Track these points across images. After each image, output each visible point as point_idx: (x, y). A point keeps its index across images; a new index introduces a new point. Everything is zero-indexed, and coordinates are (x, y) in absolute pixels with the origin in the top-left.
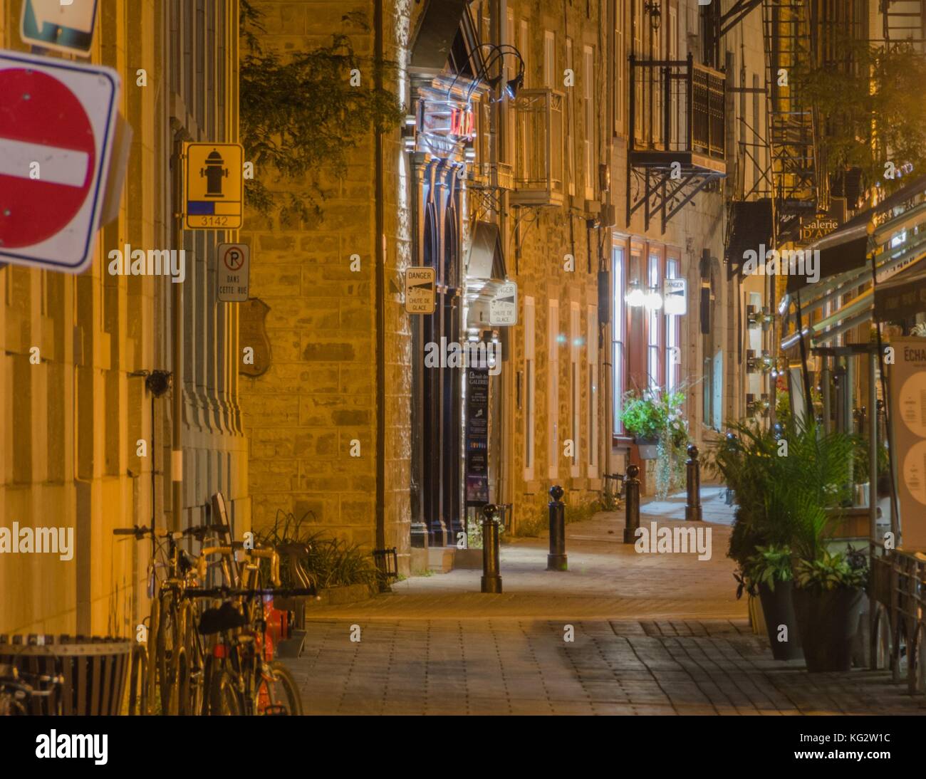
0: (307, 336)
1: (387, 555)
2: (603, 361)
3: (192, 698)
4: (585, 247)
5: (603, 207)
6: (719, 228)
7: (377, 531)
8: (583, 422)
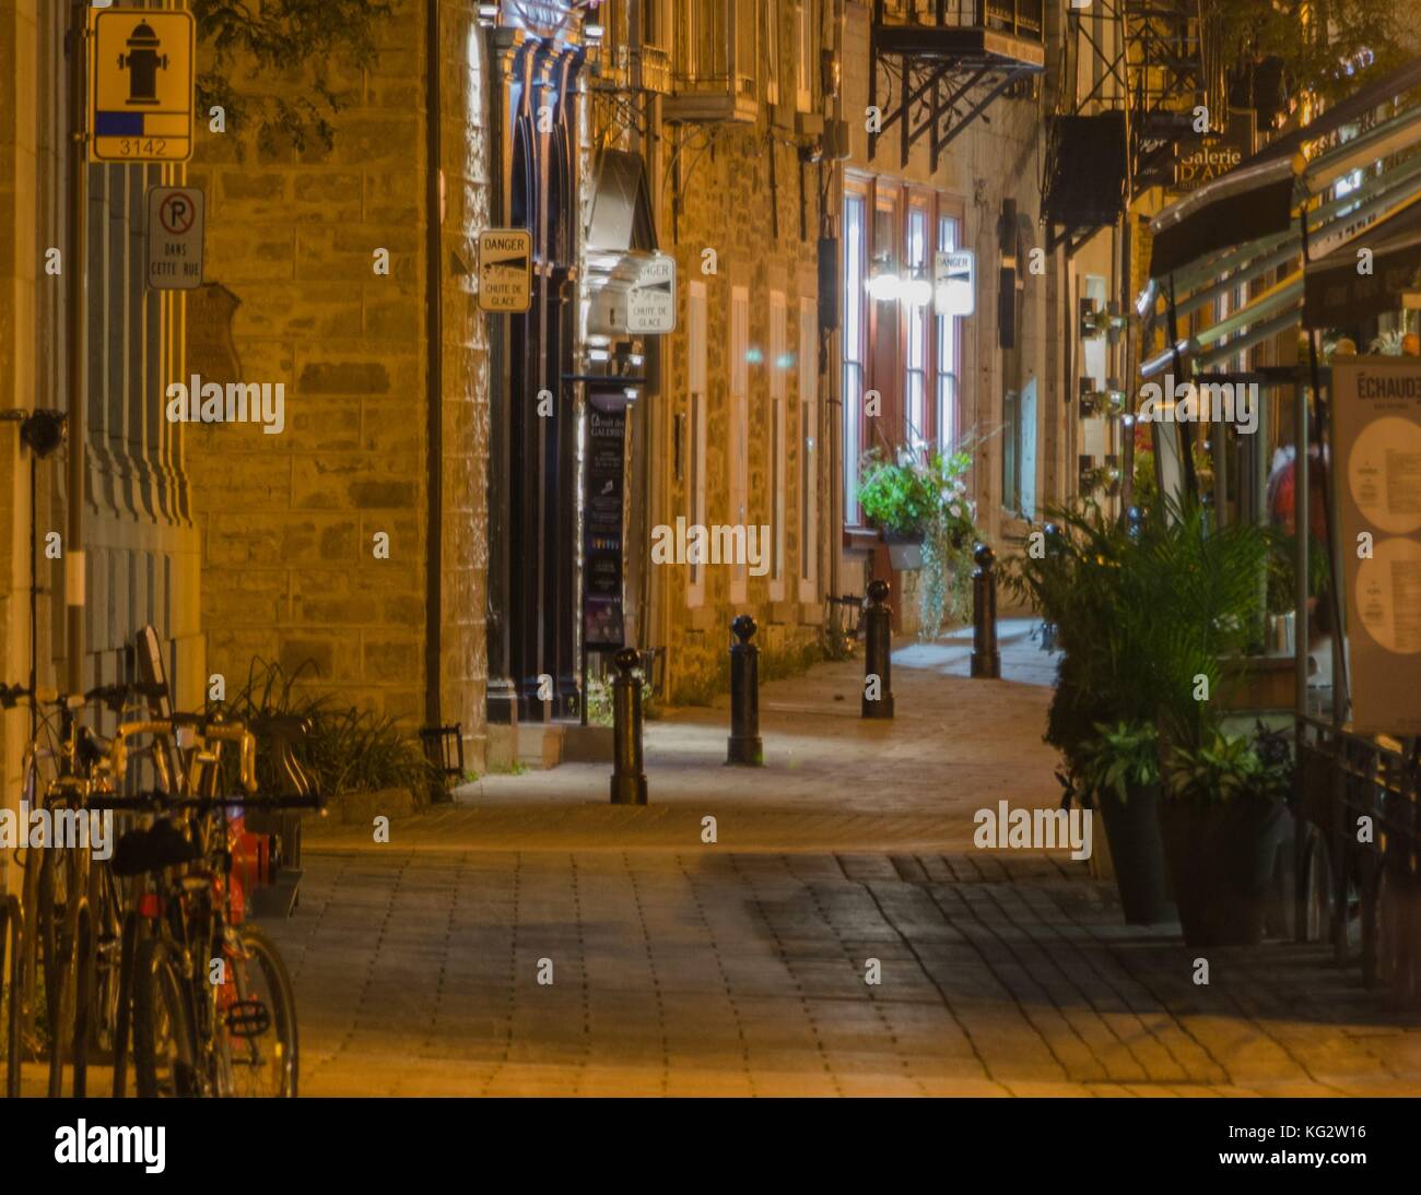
0: (306, 349)
1: (444, 737)
2: (826, 395)
3: (101, 988)
4: (794, 195)
5: (828, 124)
6: (1032, 161)
7: (428, 695)
8: (791, 503)
